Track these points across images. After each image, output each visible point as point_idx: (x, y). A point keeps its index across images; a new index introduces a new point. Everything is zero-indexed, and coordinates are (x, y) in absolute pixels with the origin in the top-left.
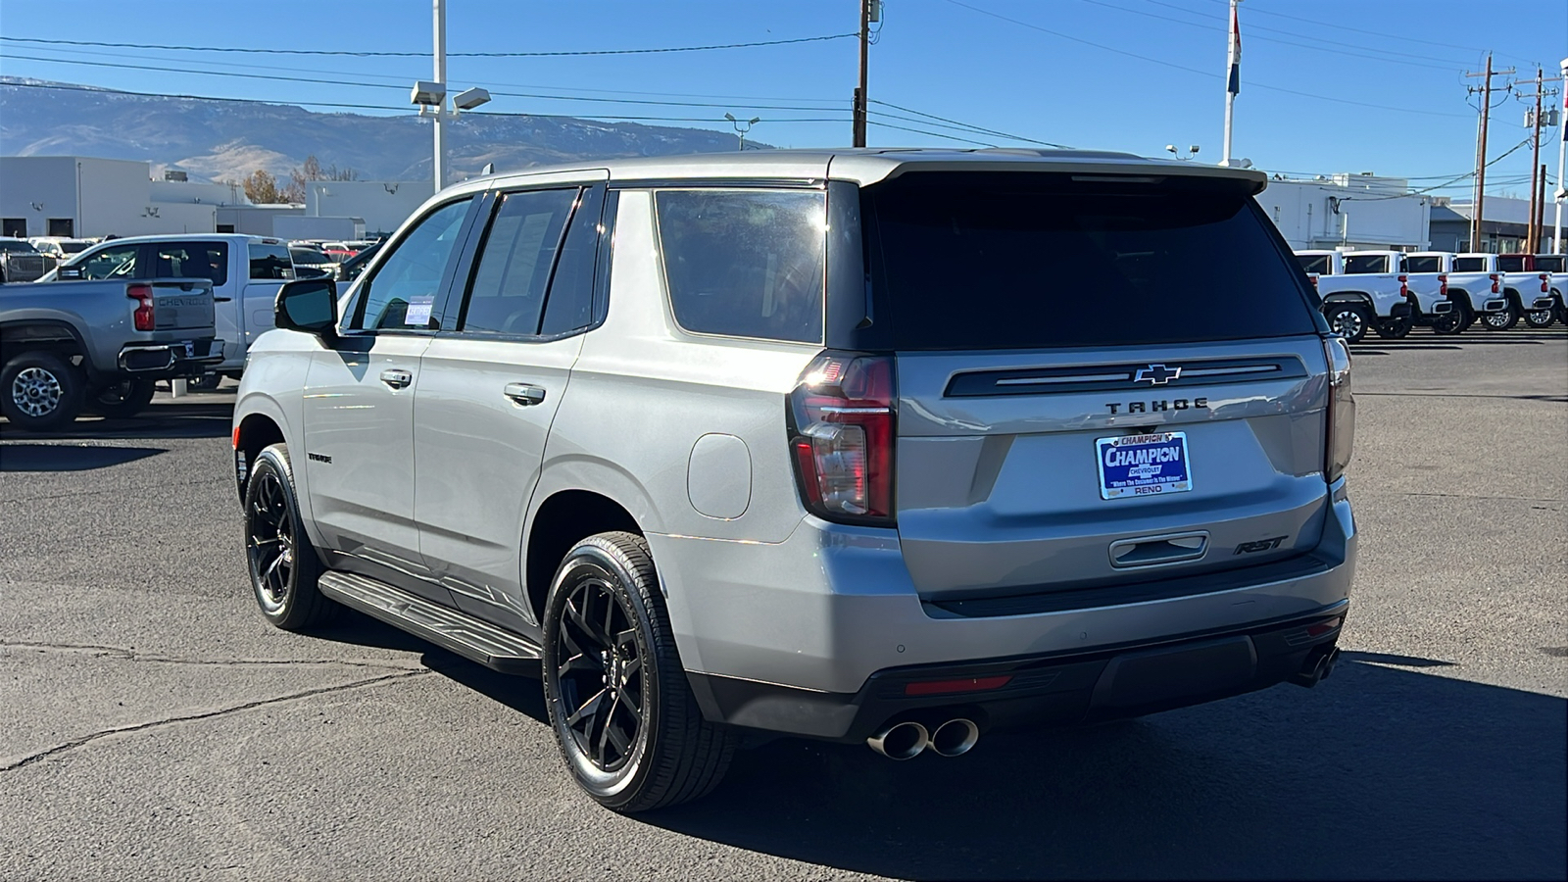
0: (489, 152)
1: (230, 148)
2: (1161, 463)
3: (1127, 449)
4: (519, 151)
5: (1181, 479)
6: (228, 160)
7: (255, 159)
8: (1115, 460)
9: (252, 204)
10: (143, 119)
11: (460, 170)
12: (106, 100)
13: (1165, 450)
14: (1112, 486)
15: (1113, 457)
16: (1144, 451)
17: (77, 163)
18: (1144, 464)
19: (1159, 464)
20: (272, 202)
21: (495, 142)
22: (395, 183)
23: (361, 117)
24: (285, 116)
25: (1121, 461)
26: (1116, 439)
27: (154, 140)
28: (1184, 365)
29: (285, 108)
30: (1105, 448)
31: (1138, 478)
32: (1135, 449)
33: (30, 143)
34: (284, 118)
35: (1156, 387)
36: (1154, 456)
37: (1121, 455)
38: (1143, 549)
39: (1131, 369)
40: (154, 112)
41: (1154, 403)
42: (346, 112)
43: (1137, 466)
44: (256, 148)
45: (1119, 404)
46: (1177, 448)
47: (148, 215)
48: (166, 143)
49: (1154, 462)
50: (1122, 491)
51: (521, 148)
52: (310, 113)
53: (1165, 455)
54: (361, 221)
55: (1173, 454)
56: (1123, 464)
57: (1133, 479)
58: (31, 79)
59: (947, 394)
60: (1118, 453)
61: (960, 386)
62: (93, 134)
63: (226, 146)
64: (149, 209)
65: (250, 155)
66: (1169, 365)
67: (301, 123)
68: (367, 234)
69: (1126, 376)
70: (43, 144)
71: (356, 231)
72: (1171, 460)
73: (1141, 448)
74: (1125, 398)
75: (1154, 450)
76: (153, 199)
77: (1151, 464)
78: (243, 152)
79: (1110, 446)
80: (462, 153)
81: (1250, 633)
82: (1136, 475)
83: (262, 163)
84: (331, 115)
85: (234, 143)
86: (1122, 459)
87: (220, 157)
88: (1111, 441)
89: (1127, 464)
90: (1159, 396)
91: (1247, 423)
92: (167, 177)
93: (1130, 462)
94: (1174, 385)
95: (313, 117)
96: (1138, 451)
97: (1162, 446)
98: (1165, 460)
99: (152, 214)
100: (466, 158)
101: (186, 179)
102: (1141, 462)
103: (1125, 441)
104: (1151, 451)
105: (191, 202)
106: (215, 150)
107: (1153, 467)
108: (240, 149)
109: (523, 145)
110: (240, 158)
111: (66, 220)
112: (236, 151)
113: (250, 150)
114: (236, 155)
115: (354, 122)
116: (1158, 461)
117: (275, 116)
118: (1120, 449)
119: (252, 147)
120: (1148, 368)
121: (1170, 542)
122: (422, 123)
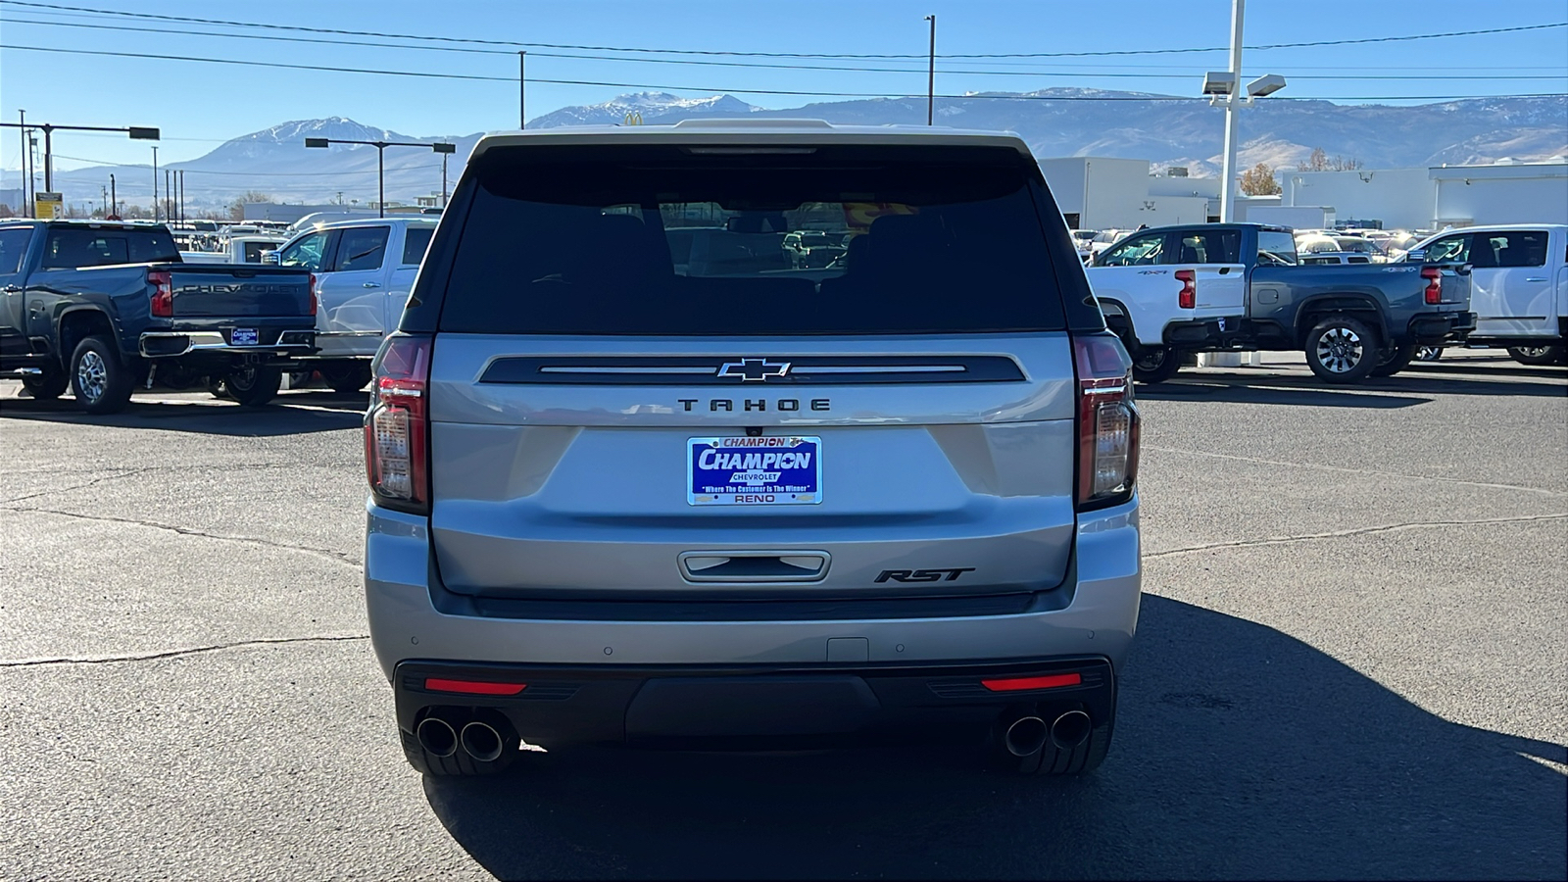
0: (1519, 137)
1: (1258, 143)
2: (781, 470)
3: (732, 452)
4: (1552, 134)
5: (808, 490)
6: (1256, 155)
7: (1280, 153)
8: (713, 462)
9: (1245, 196)
10: (1182, 120)
11: (1486, 156)
12: (1151, 104)
13: (790, 455)
14: (704, 491)
15: (711, 459)
16: (758, 455)
17: (1086, 163)
18: (754, 471)
19: (777, 470)
20: (1270, 193)
21: (1525, 126)
22: (1370, 172)
23: (1388, 107)
24: (1313, 110)
25: (721, 464)
26: (717, 440)
27: (1189, 139)
28: (795, 361)
29: (1313, 102)
30: (698, 449)
31: (744, 485)
32: (743, 452)
33: (1083, 146)
34: (1311, 112)
35: (746, 383)
36: (772, 461)
37: (722, 457)
38: (737, 565)
39: (717, 362)
40: (1192, 113)
41: (747, 402)
42: (1373, 104)
43: (745, 471)
44: (1282, 143)
45: (696, 401)
46: (808, 455)
47: (1146, 209)
48: (1200, 141)
49: (771, 468)
50: (716, 497)
51: (1554, 131)
52: (1337, 107)
53: (788, 461)
54: (1331, 210)
55: (802, 461)
56: (723, 467)
57: (733, 485)
58: (1088, 89)
59: (483, 381)
60: (719, 456)
61: (503, 372)
62: (1137, 136)
63: (1255, 142)
64: (1146, 203)
65: (1276, 149)
66: (769, 359)
67: (1327, 117)
68: (1337, 223)
69: (713, 370)
70: (1094, 147)
71: (1325, 220)
72: (796, 467)
73: (753, 451)
74: (705, 395)
75: (773, 455)
76: (1151, 194)
77: (765, 471)
78: (1270, 147)
79: (708, 447)
80: (1490, 139)
81: (863, 674)
82: (741, 481)
83: (1286, 157)
84: (1358, 107)
85: (1263, 138)
86: (723, 462)
87: (1248, 153)
88: (710, 441)
89: (730, 467)
90: (755, 394)
91: (926, 431)
92: (1170, 174)
93: (734, 467)
94: (775, 382)
95: (1339, 111)
96: (749, 455)
97: (784, 451)
98: (785, 466)
99: (1149, 208)
100: (1494, 144)
101: (1187, 174)
102: (752, 466)
103: (729, 443)
104: (767, 455)
105: (1189, 196)
106: (1244, 146)
107: (768, 474)
108: (1268, 145)
109: (1556, 128)
110: (1266, 153)
111: (1075, 215)
112: (1263, 146)
113: (1276, 145)
114: (1263, 149)
115: (1380, 112)
116: (776, 467)
117: (1303, 111)
118: (722, 451)
119: (1280, 141)
120: (741, 362)
121: (782, 560)
122: (1449, 111)
